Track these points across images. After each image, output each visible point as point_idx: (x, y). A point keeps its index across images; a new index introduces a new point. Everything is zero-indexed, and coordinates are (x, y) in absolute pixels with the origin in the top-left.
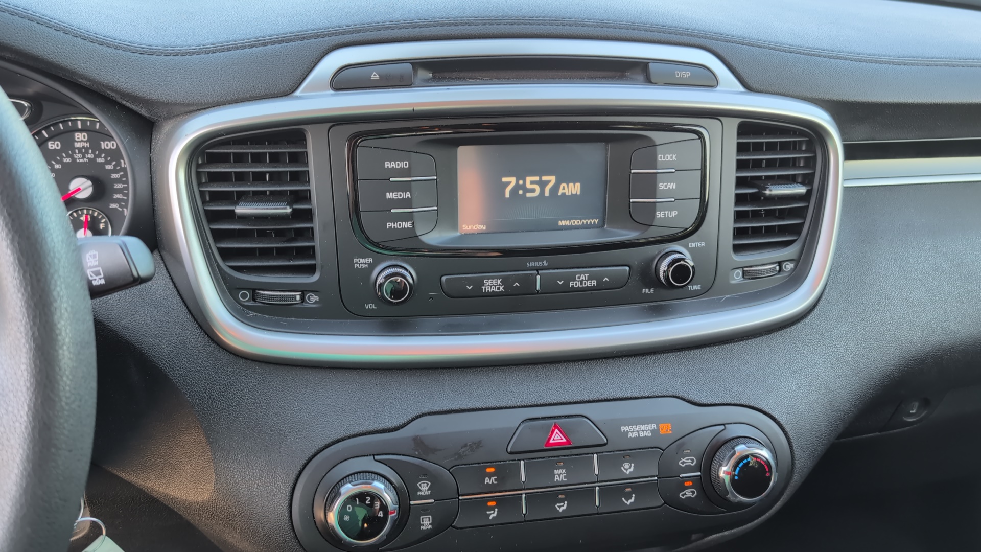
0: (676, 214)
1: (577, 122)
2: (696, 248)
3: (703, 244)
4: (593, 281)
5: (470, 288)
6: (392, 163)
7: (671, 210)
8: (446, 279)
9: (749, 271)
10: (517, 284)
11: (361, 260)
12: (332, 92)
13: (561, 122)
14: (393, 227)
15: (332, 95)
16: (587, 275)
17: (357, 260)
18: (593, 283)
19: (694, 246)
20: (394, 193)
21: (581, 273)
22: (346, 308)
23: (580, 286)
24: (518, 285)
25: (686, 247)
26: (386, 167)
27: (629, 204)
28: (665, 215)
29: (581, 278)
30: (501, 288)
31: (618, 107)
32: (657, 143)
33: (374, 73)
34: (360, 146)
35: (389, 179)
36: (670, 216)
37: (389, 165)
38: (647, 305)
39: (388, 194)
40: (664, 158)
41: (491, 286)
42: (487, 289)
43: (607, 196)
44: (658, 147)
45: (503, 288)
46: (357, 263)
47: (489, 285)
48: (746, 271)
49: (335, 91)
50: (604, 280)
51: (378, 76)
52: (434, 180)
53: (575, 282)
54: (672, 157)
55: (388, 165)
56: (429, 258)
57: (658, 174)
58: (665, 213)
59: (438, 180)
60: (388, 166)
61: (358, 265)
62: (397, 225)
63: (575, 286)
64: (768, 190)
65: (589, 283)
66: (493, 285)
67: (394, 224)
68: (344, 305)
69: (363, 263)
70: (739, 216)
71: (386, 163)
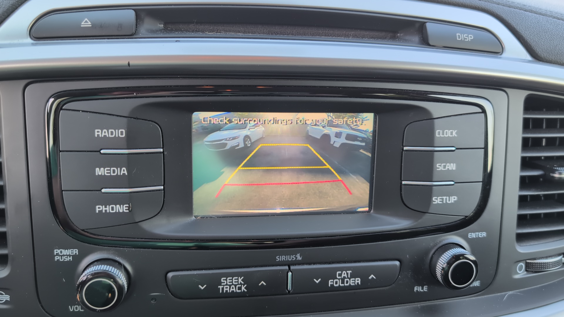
0: (456, 199)
1: (339, 87)
2: (478, 239)
3: (484, 234)
4: (356, 279)
5: (202, 288)
6: (104, 130)
7: (449, 195)
8: (173, 277)
9: (533, 263)
10: (263, 282)
11: (63, 251)
12: (29, 41)
13: (320, 87)
14: (104, 211)
15: (33, 44)
16: (349, 272)
17: (59, 251)
18: (356, 282)
19: (474, 237)
20: (106, 169)
21: (342, 269)
22: (44, 310)
23: (341, 285)
24: (265, 284)
25: (466, 238)
26: (96, 136)
27: (401, 186)
28: (443, 201)
29: (343, 275)
30: (243, 288)
31: (390, 72)
32: (435, 117)
33: (86, 19)
34: (64, 109)
35: (99, 151)
36: (448, 202)
37: (100, 133)
38: (419, 305)
39: (97, 169)
40: (443, 134)
41: (230, 286)
42: (225, 289)
43: (374, 175)
44: (436, 121)
45: (245, 288)
46: (57, 254)
47: (227, 285)
48: (528, 263)
49: (35, 40)
50: (370, 278)
51: (90, 23)
52: (160, 153)
53: (335, 280)
54: (452, 133)
55: (98, 133)
56: (150, 250)
57: (435, 153)
58: (443, 199)
59: (165, 153)
60: (98, 135)
61: (59, 258)
62: (109, 209)
63: (335, 285)
64: (557, 172)
65: (351, 282)
66: (233, 284)
67: (106, 207)
68: (42, 306)
69: (66, 255)
70: (523, 201)
71: (96, 130)
